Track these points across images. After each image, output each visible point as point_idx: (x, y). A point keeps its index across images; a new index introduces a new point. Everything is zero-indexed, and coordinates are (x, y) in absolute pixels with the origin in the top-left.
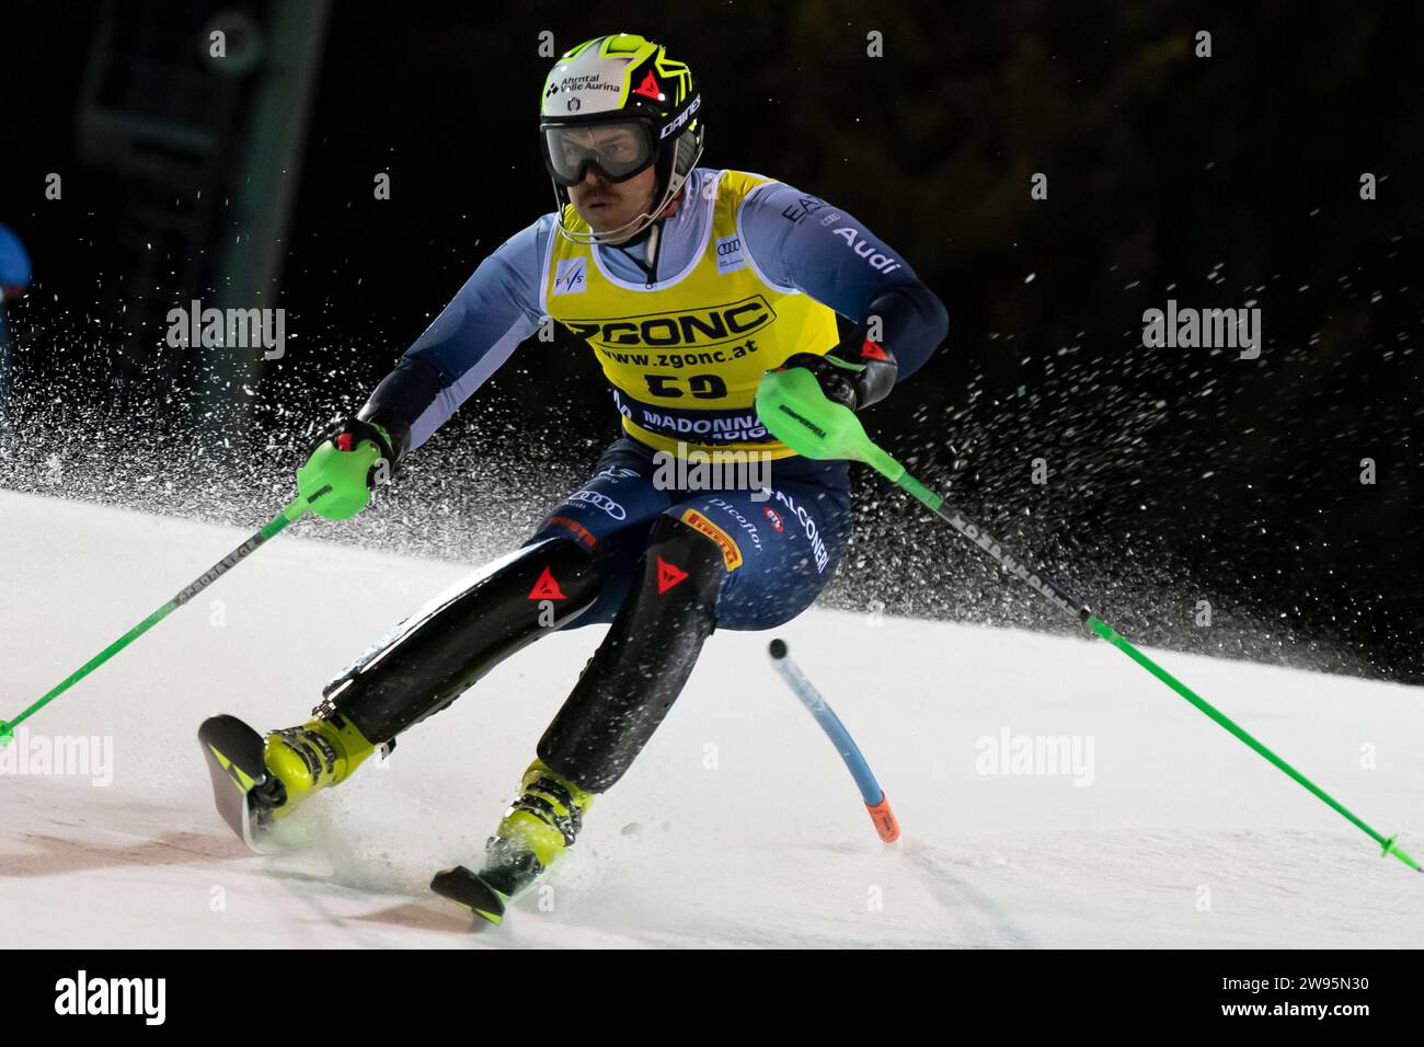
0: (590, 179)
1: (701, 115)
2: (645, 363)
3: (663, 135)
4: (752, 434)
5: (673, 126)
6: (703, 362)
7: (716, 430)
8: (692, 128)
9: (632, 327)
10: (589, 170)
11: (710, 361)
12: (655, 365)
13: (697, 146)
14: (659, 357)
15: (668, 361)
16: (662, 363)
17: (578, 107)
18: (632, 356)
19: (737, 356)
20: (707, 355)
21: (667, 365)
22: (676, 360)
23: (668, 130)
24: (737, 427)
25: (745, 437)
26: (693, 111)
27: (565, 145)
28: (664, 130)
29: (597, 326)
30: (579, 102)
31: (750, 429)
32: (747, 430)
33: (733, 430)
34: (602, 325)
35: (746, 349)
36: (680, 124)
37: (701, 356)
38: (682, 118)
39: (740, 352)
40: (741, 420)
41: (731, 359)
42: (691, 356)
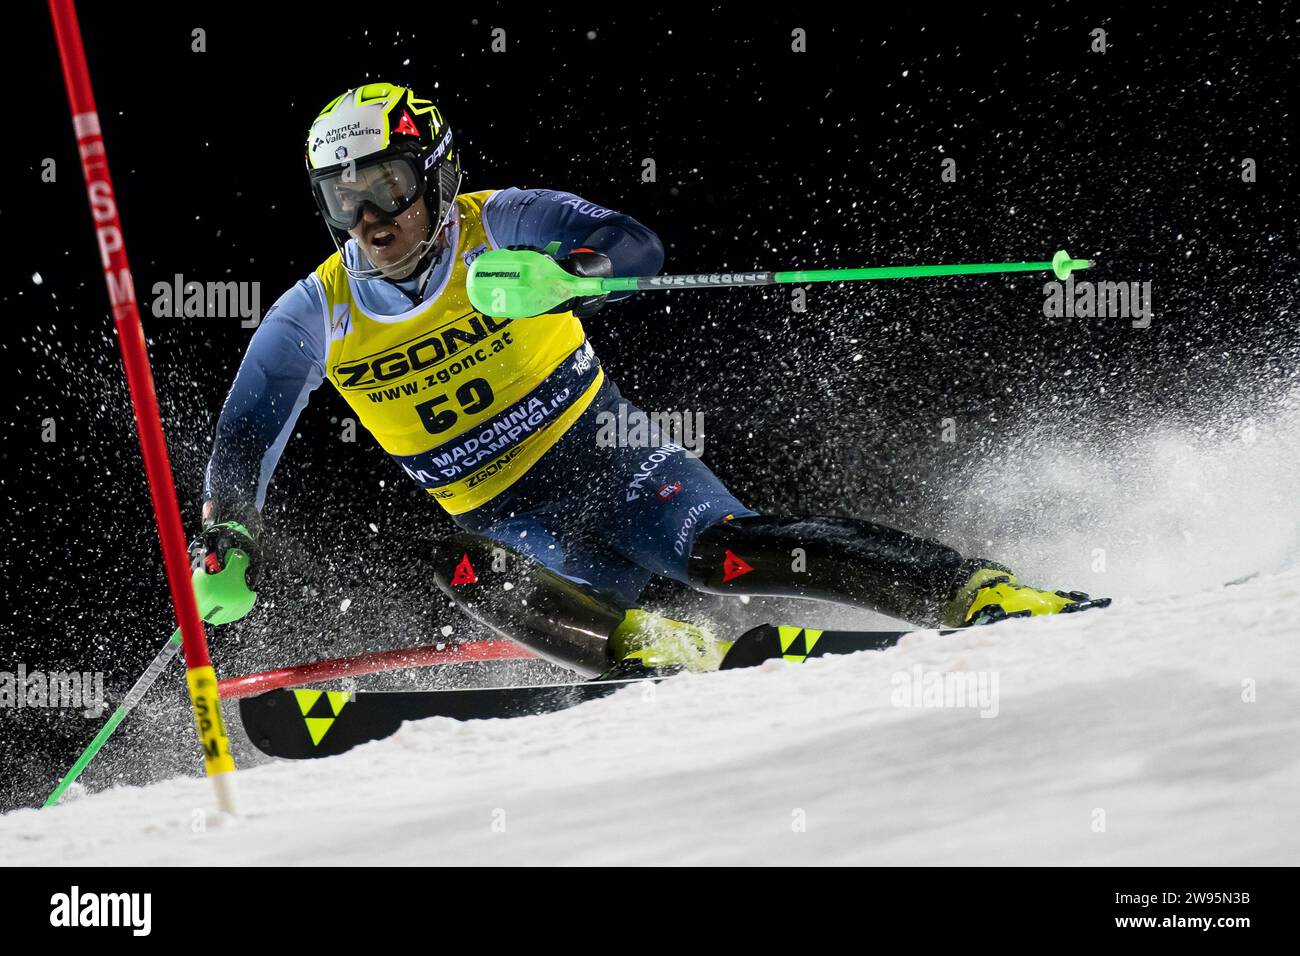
0: (367, 218)
1: (453, 146)
2: (415, 391)
3: (427, 167)
4: (531, 423)
5: (434, 157)
6: (467, 367)
7: (499, 433)
8: (449, 157)
9: (400, 356)
10: (364, 212)
11: (473, 363)
12: (424, 388)
13: (457, 174)
14: (426, 379)
15: (436, 379)
16: (431, 384)
17: (346, 155)
18: (403, 387)
19: (496, 350)
20: (470, 358)
21: (436, 383)
22: (443, 375)
23: (430, 161)
24: (515, 422)
25: (527, 428)
26: (448, 142)
27: (337, 193)
28: (427, 162)
29: (366, 364)
30: (345, 150)
31: (527, 418)
32: (526, 420)
33: (513, 426)
34: (370, 362)
35: (503, 342)
36: (439, 154)
37: (464, 361)
38: (441, 149)
39: (498, 346)
40: (516, 413)
41: (491, 355)
42: (453, 366)
